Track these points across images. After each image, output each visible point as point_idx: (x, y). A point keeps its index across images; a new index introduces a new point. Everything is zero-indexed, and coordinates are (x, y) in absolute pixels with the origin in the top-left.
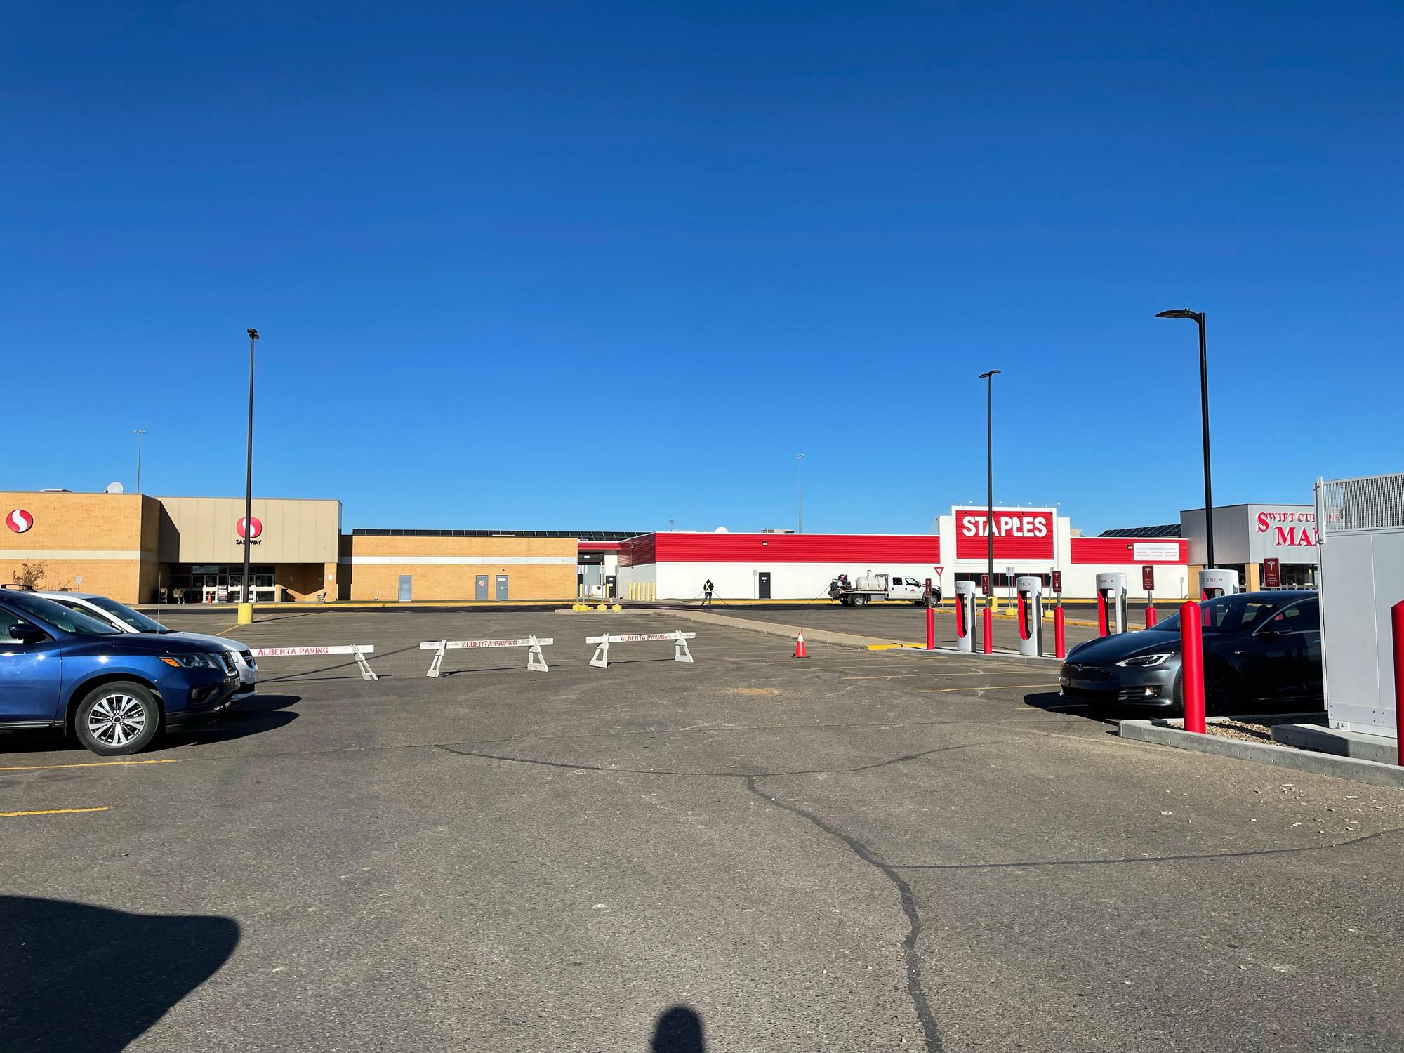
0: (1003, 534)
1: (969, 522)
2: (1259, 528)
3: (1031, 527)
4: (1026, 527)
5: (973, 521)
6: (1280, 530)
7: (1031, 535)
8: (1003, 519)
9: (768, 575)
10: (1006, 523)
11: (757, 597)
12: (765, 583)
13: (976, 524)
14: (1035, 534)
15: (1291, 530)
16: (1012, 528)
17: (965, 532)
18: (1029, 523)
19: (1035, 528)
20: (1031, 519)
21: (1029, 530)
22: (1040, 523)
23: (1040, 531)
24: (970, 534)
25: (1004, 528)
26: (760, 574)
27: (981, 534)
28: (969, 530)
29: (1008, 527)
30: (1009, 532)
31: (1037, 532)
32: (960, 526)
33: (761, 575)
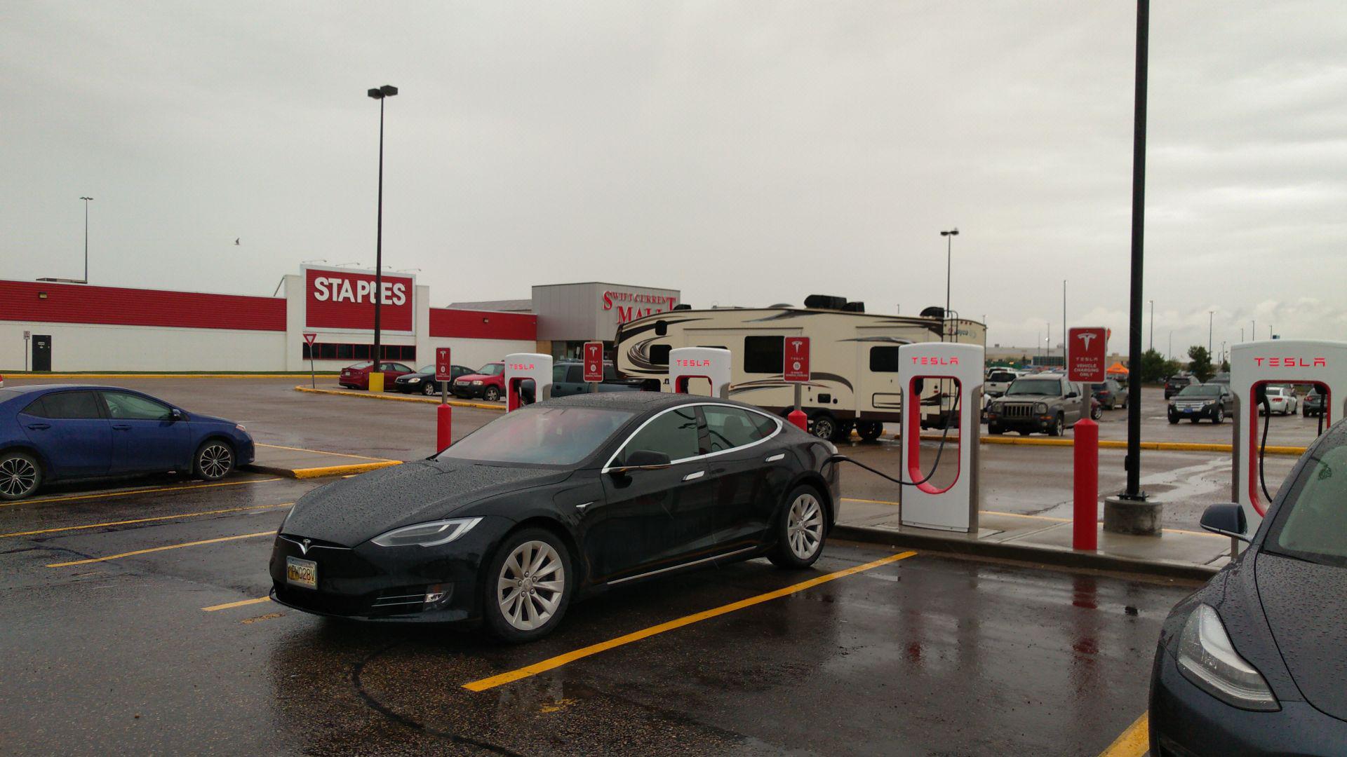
0: (360, 300)
1: (322, 284)
2: (605, 307)
3: (389, 293)
4: (384, 293)
5: (326, 283)
6: (621, 309)
7: (389, 302)
8: (360, 283)
9: (47, 339)
10: (363, 288)
11: (30, 369)
12: (42, 353)
13: (330, 287)
14: (393, 302)
15: (630, 309)
16: (369, 294)
17: (317, 295)
18: (387, 289)
19: (394, 295)
20: (389, 285)
21: (387, 297)
22: (399, 289)
23: (399, 298)
24: (324, 298)
25: (360, 293)
26: (34, 337)
27: (335, 299)
28: (322, 293)
29: (365, 292)
30: (366, 298)
31: (395, 300)
32: (311, 289)
33: (36, 339)
